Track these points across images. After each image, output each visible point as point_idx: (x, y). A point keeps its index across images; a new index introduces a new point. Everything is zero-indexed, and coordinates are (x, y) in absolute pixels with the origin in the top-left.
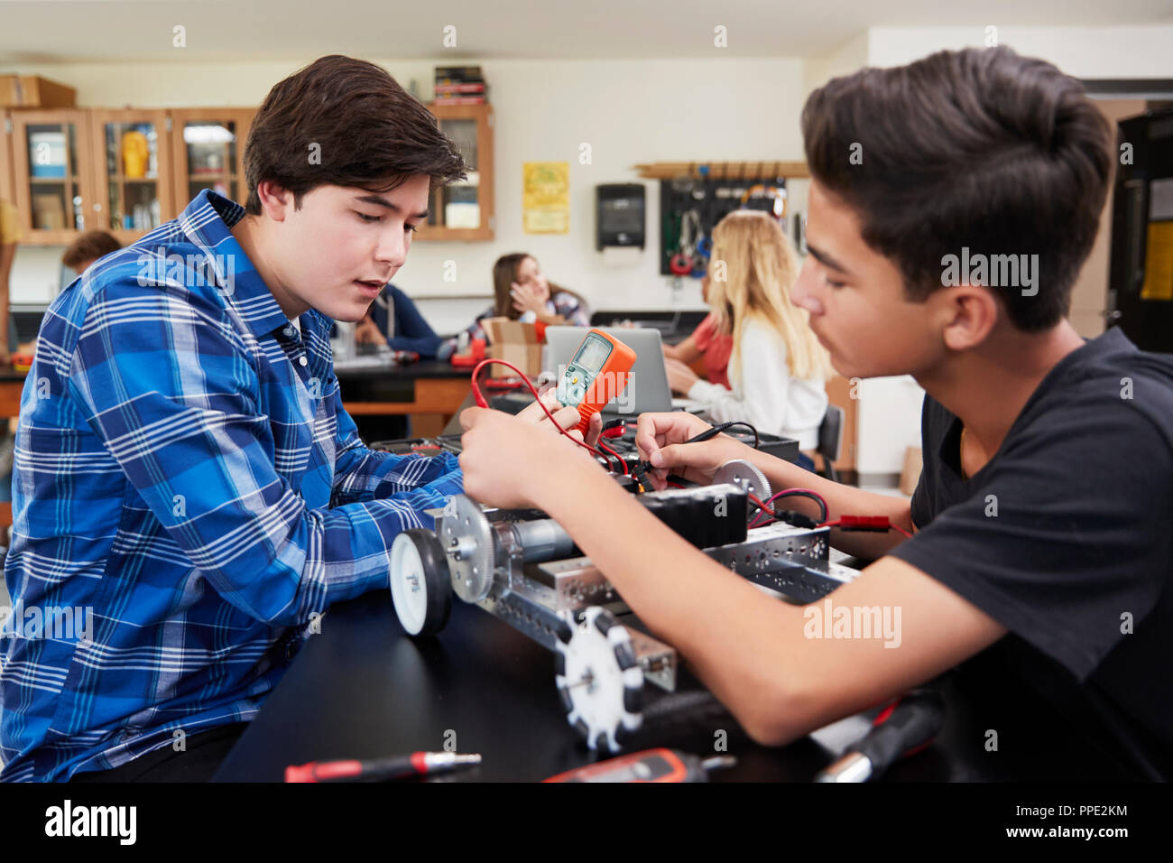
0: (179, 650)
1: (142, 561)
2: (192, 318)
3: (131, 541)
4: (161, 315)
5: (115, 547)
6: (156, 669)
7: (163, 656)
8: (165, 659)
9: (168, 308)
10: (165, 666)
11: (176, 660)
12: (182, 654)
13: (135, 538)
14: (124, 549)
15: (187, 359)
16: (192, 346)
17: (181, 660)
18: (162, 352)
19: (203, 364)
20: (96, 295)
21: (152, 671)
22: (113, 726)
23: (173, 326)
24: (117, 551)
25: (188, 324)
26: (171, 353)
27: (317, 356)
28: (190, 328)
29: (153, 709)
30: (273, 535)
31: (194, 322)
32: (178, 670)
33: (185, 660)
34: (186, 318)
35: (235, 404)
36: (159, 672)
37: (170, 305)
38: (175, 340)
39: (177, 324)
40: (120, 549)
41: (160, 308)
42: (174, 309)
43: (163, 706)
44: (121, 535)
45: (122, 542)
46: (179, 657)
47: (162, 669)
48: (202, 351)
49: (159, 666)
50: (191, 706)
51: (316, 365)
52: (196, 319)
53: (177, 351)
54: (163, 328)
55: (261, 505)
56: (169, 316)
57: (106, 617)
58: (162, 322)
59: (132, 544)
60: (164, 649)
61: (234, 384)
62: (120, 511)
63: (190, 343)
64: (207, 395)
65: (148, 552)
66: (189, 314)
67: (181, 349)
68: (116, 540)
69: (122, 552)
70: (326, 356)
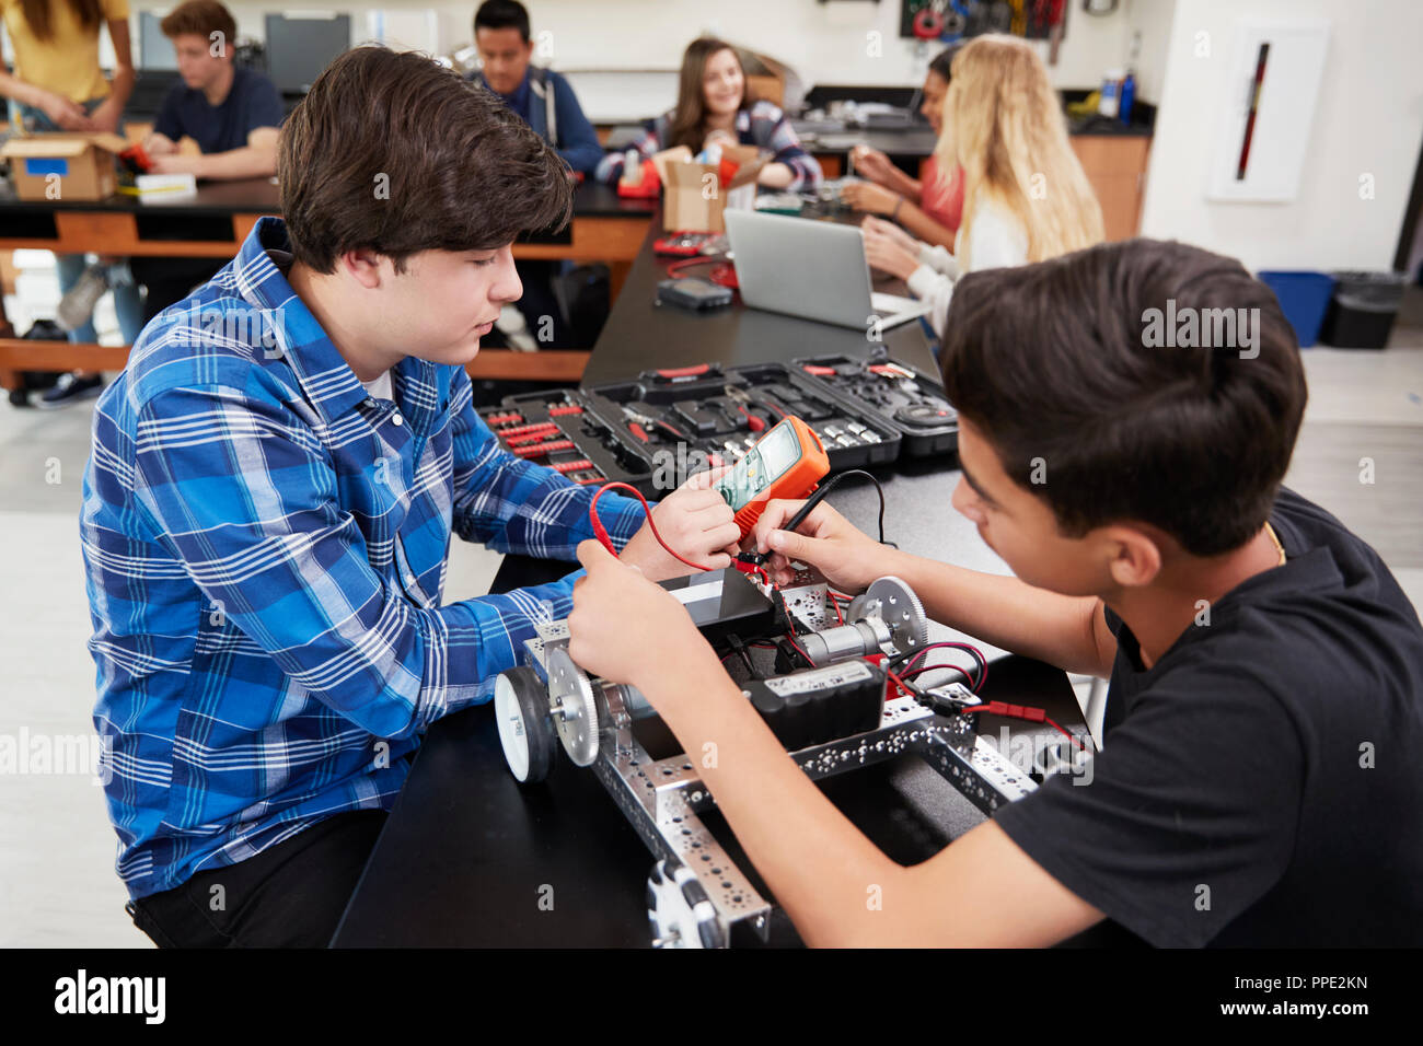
0: (282, 745)
1: (229, 658)
2: (255, 432)
3: (215, 641)
4: (220, 433)
5: (198, 648)
6: (262, 767)
7: (266, 752)
8: (269, 756)
9: (226, 424)
10: (270, 763)
11: (281, 755)
12: (285, 747)
13: (219, 638)
14: (209, 649)
15: (257, 479)
16: (261, 463)
17: (286, 754)
18: (228, 478)
19: (276, 482)
20: (142, 408)
21: (258, 770)
22: (227, 821)
23: (235, 445)
24: (201, 651)
25: (252, 439)
26: (238, 477)
27: (415, 406)
28: (255, 442)
29: (264, 803)
30: (378, 661)
31: (258, 436)
32: (285, 765)
33: (290, 753)
34: (248, 432)
35: (319, 518)
36: (265, 770)
37: (228, 420)
38: (240, 460)
39: (239, 439)
40: (204, 649)
41: (218, 425)
42: (232, 424)
43: (275, 799)
44: (203, 636)
45: (205, 643)
46: (283, 751)
47: (267, 766)
48: (272, 465)
49: (264, 763)
50: (304, 794)
51: (415, 417)
52: (260, 432)
53: (244, 474)
54: (224, 449)
55: (360, 629)
56: (229, 432)
57: (198, 714)
58: (223, 442)
59: (217, 644)
60: (265, 746)
61: (314, 496)
62: (199, 615)
63: (257, 461)
64: (285, 517)
65: (235, 649)
66: (251, 428)
67: (248, 470)
68: (199, 641)
69: (207, 652)
70: (428, 404)
